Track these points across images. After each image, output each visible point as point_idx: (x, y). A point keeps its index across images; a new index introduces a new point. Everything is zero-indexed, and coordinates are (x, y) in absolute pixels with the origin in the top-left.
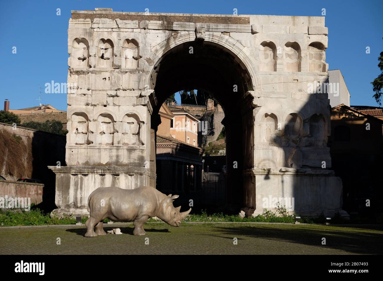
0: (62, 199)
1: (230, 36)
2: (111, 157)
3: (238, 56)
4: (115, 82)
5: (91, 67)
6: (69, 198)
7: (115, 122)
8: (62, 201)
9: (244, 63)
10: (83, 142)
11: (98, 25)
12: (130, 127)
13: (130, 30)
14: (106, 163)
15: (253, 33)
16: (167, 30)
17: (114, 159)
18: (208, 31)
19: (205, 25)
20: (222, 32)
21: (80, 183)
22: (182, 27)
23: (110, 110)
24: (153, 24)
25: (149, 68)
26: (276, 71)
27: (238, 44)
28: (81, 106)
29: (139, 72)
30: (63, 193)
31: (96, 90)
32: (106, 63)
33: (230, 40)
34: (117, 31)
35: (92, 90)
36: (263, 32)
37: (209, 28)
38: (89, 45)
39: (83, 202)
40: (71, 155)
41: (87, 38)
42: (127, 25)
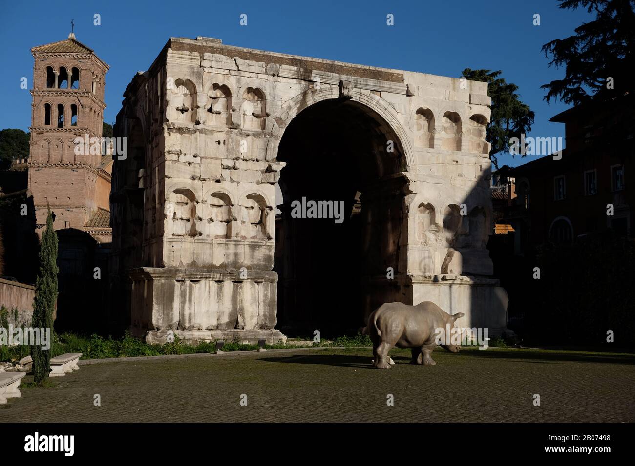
0: (163, 316)
1: (381, 97)
2: (227, 256)
3: (390, 124)
4: (233, 148)
5: (200, 124)
6: (172, 315)
7: (233, 205)
8: (163, 320)
9: (398, 135)
10: (183, 233)
11: (210, 63)
12: (249, 213)
13: (254, 75)
14: (220, 265)
15: (409, 95)
16: (303, 80)
17: (231, 258)
18: (355, 87)
19: (352, 79)
20: (371, 91)
21: (189, 293)
22: (322, 78)
23: (226, 187)
24: (286, 70)
25: (279, 131)
26: (433, 147)
27: (390, 109)
28: (185, 180)
29: (265, 137)
30: (163, 308)
31: (206, 158)
32: (216, 118)
33: (382, 102)
34: (237, 74)
35: (201, 158)
36: (420, 95)
37: (357, 83)
38: (197, 91)
39: (193, 321)
40: (171, 252)
41: (194, 81)
42: (250, 67)
